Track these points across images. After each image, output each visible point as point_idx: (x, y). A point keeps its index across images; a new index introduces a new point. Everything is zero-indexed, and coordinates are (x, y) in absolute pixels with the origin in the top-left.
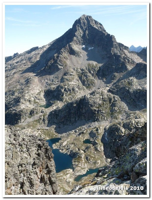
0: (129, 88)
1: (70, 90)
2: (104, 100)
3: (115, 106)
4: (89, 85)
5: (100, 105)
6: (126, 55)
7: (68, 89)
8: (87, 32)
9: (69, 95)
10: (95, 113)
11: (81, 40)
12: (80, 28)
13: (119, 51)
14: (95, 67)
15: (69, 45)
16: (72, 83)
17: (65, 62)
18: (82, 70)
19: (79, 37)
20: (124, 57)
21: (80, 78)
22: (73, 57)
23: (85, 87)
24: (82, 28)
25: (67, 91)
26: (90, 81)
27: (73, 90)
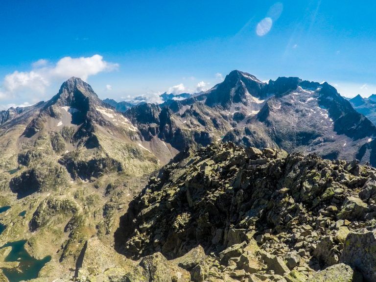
0: (75, 159)
1: (36, 156)
2: (51, 171)
3: (59, 178)
4: (58, 149)
5: (46, 176)
6: (103, 118)
7: (35, 155)
8: (72, 94)
9: (36, 160)
10: (40, 185)
11: (65, 102)
12: (66, 90)
13: (95, 114)
14: (69, 131)
15: (50, 108)
16: (41, 148)
17: (42, 125)
18: (56, 133)
19: (63, 99)
20: (100, 119)
21: (52, 142)
22: (52, 119)
23: (54, 152)
24: (68, 90)
25: (33, 157)
26: (60, 145)
27: (40, 155)
